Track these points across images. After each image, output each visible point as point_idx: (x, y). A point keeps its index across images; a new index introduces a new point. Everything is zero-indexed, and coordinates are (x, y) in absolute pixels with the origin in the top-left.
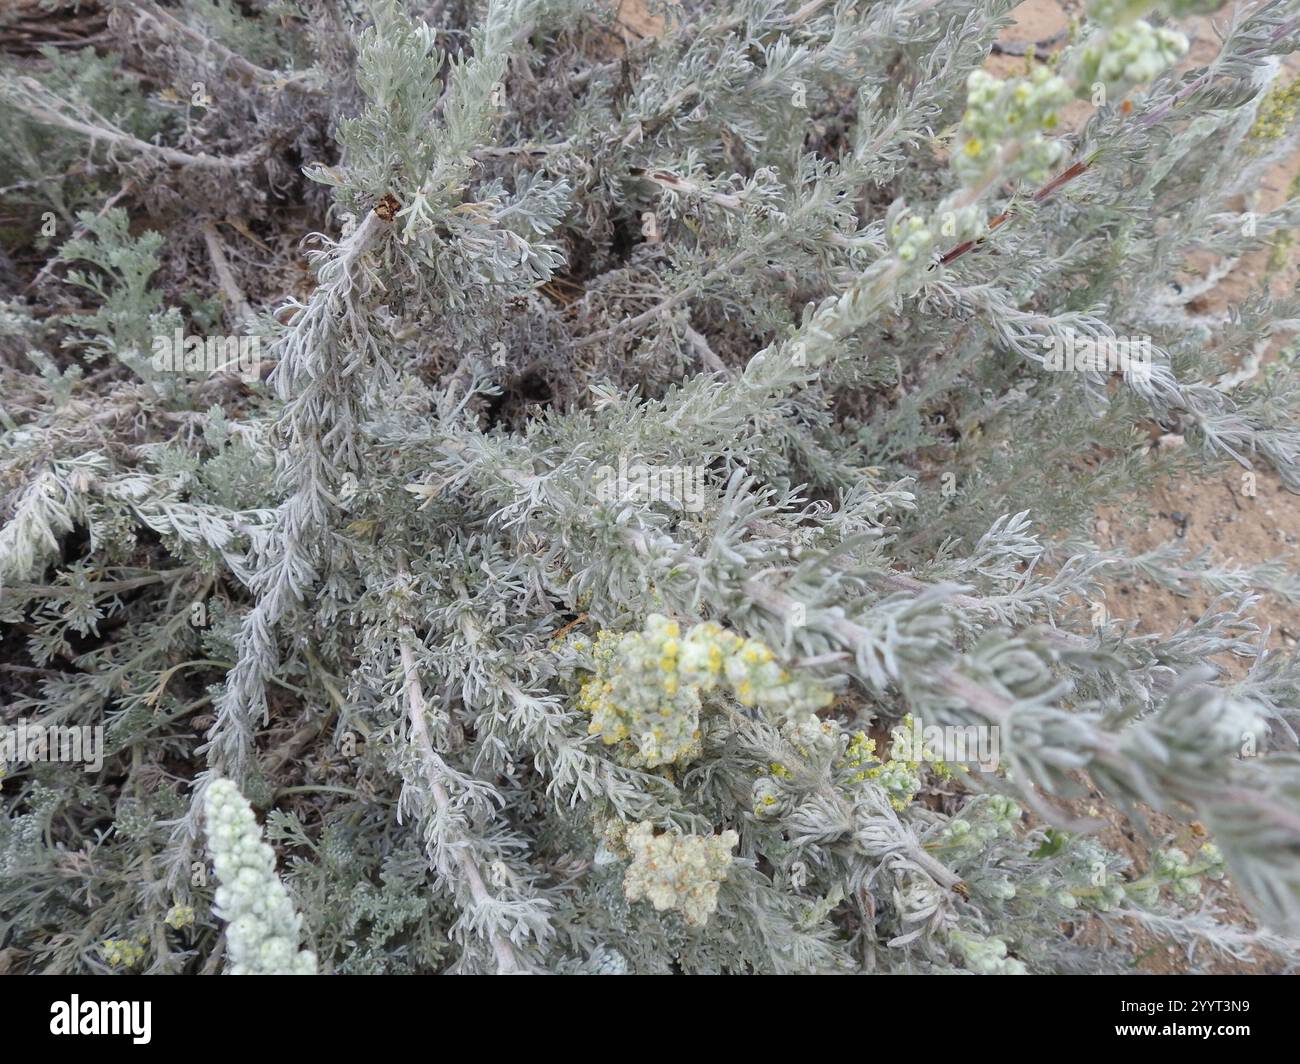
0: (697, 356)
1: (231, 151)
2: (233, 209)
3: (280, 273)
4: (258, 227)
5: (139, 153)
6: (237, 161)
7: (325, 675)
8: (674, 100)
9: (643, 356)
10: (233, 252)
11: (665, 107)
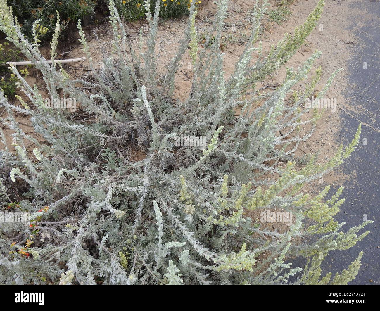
0: (194, 160)
1: (120, 135)
2: (121, 144)
3: (128, 153)
4: (124, 146)
5: (108, 138)
6: (121, 137)
7: (146, 210)
8: (185, 129)
9: (185, 161)
10: (121, 150)
11: (184, 130)
